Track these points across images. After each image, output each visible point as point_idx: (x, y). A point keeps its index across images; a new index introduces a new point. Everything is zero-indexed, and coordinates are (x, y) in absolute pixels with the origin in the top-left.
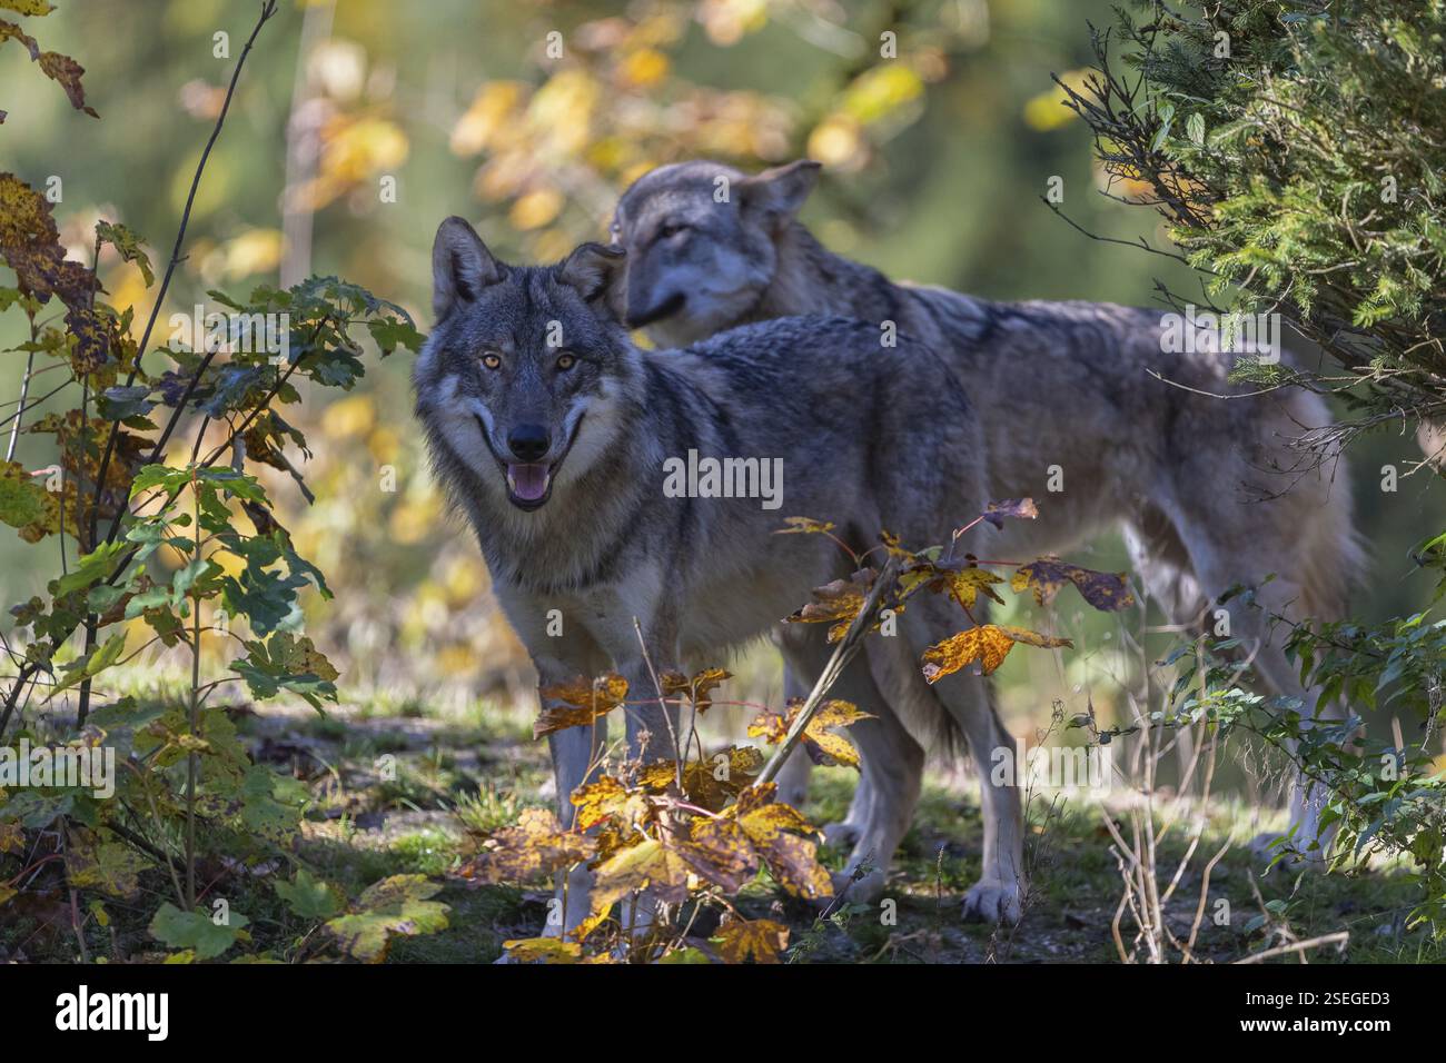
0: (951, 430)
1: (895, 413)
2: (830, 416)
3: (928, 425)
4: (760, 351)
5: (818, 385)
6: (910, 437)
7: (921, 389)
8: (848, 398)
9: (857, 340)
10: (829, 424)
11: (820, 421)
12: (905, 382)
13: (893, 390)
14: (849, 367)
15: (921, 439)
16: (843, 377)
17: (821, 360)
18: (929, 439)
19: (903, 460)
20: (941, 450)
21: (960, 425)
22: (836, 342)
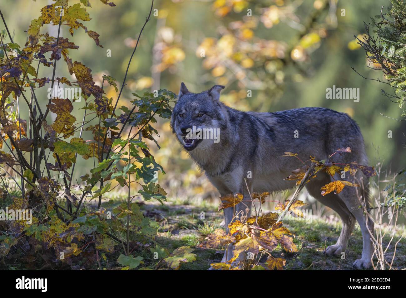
0: (350, 138)
1: (333, 133)
2: (311, 132)
3: (344, 136)
4: (293, 114)
5: (308, 123)
6: (337, 139)
7: (342, 127)
8: (317, 127)
9: (323, 113)
10: (311, 134)
11: (307, 133)
12: (336, 125)
13: (332, 127)
14: (318, 120)
15: (341, 140)
16: (316, 122)
17: (310, 117)
18: (344, 140)
19: (335, 145)
20: (347, 143)
21: (353, 137)
22: (316, 113)
